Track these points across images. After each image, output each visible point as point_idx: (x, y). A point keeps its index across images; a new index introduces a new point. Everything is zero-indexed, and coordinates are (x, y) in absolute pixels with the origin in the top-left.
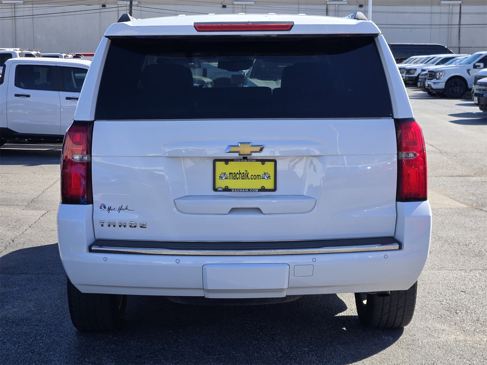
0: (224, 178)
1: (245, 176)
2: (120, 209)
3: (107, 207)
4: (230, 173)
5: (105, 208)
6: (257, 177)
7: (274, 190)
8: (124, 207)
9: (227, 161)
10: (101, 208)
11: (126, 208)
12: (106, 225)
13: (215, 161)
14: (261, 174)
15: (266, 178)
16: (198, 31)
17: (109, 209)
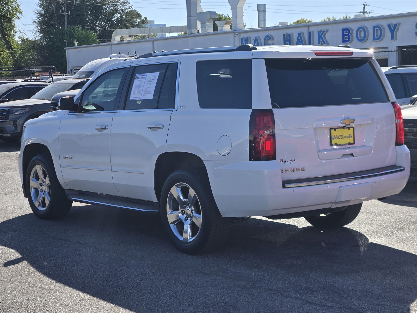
0: (334, 139)
1: (342, 137)
2: (291, 161)
3: (284, 161)
4: (337, 136)
5: (283, 161)
6: (347, 137)
7: (354, 143)
8: (293, 160)
9: (335, 129)
10: (280, 162)
11: (294, 160)
12: (284, 171)
13: (331, 129)
14: (348, 135)
15: (350, 137)
16: (316, 55)
17: (285, 162)
